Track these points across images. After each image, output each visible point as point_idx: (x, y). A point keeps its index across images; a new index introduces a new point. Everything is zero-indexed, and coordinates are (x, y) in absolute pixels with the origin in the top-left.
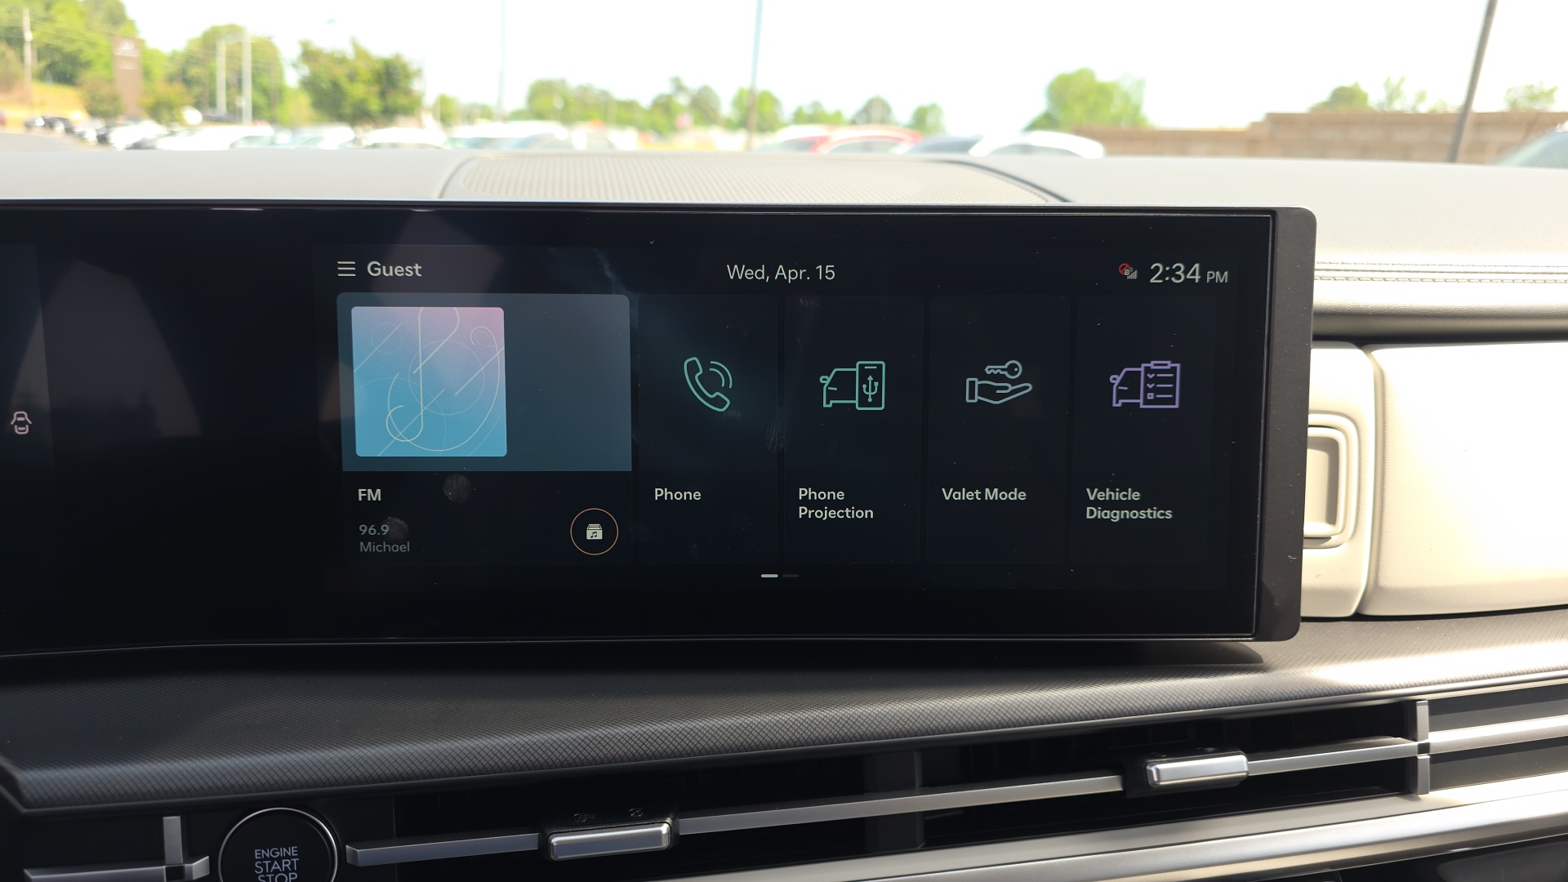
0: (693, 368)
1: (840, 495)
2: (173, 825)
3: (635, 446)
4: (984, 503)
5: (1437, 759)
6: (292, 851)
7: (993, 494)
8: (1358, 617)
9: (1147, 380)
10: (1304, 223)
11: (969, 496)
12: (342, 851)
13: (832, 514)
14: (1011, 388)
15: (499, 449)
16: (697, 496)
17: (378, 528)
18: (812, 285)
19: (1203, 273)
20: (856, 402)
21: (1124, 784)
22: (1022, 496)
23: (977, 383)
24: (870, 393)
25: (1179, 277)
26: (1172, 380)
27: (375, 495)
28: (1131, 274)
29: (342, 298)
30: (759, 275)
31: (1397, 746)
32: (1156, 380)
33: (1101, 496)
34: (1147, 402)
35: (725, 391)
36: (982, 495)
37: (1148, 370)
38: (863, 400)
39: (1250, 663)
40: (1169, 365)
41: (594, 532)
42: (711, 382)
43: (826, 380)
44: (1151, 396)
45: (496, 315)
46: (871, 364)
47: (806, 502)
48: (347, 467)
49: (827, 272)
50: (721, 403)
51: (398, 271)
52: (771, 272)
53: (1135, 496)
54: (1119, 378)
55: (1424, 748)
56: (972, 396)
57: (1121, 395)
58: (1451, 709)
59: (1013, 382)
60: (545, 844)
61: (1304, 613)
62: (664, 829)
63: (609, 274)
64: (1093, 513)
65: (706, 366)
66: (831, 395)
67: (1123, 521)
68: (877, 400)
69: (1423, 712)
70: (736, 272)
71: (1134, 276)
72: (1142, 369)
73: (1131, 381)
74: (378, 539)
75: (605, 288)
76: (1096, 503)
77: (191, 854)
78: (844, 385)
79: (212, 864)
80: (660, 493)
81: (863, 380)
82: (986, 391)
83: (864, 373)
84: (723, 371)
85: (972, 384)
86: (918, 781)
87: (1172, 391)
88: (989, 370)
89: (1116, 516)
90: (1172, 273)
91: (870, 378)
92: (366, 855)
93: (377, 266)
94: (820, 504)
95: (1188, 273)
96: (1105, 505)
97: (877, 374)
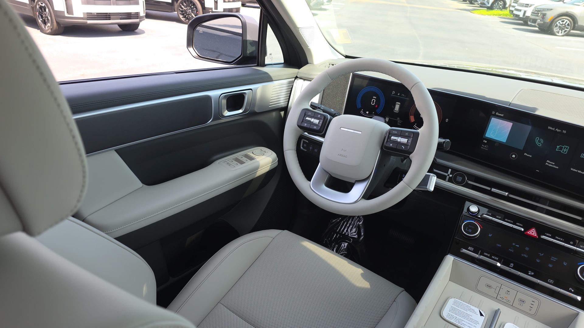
0: (537, 139)
1: (554, 163)
2: (450, 170)
3: (524, 147)
4: (577, 172)
6: (462, 178)
7: (580, 172)
11: (575, 171)
12: (467, 180)
13: (551, 166)
15: (505, 141)
16: (531, 156)
17: (484, 146)
18: (561, 133)
20: (562, 151)
27: (486, 142)
29: (491, 116)
30: (553, 129)
35: (541, 143)
36: (578, 171)
41: (514, 156)
42: (539, 141)
43: (558, 147)
45: (512, 124)
46: (566, 147)
47: (548, 163)
48: (483, 137)
49: (565, 132)
50: (540, 145)
51: (500, 115)
52: (555, 129)
60: (491, 189)
62: (507, 193)
63: (530, 123)
65: (540, 139)
66: (558, 149)
68: (565, 152)
70: (550, 128)
74: (484, 147)
75: (528, 124)
77: (450, 174)
78: (561, 148)
79: (452, 176)
80: (525, 154)
81: (564, 148)
83: (565, 148)
84: (542, 141)
85: (583, 155)
86: (547, 204)
92: (470, 182)
93: (497, 114)
94: (550, 164)
97: (567, 148)
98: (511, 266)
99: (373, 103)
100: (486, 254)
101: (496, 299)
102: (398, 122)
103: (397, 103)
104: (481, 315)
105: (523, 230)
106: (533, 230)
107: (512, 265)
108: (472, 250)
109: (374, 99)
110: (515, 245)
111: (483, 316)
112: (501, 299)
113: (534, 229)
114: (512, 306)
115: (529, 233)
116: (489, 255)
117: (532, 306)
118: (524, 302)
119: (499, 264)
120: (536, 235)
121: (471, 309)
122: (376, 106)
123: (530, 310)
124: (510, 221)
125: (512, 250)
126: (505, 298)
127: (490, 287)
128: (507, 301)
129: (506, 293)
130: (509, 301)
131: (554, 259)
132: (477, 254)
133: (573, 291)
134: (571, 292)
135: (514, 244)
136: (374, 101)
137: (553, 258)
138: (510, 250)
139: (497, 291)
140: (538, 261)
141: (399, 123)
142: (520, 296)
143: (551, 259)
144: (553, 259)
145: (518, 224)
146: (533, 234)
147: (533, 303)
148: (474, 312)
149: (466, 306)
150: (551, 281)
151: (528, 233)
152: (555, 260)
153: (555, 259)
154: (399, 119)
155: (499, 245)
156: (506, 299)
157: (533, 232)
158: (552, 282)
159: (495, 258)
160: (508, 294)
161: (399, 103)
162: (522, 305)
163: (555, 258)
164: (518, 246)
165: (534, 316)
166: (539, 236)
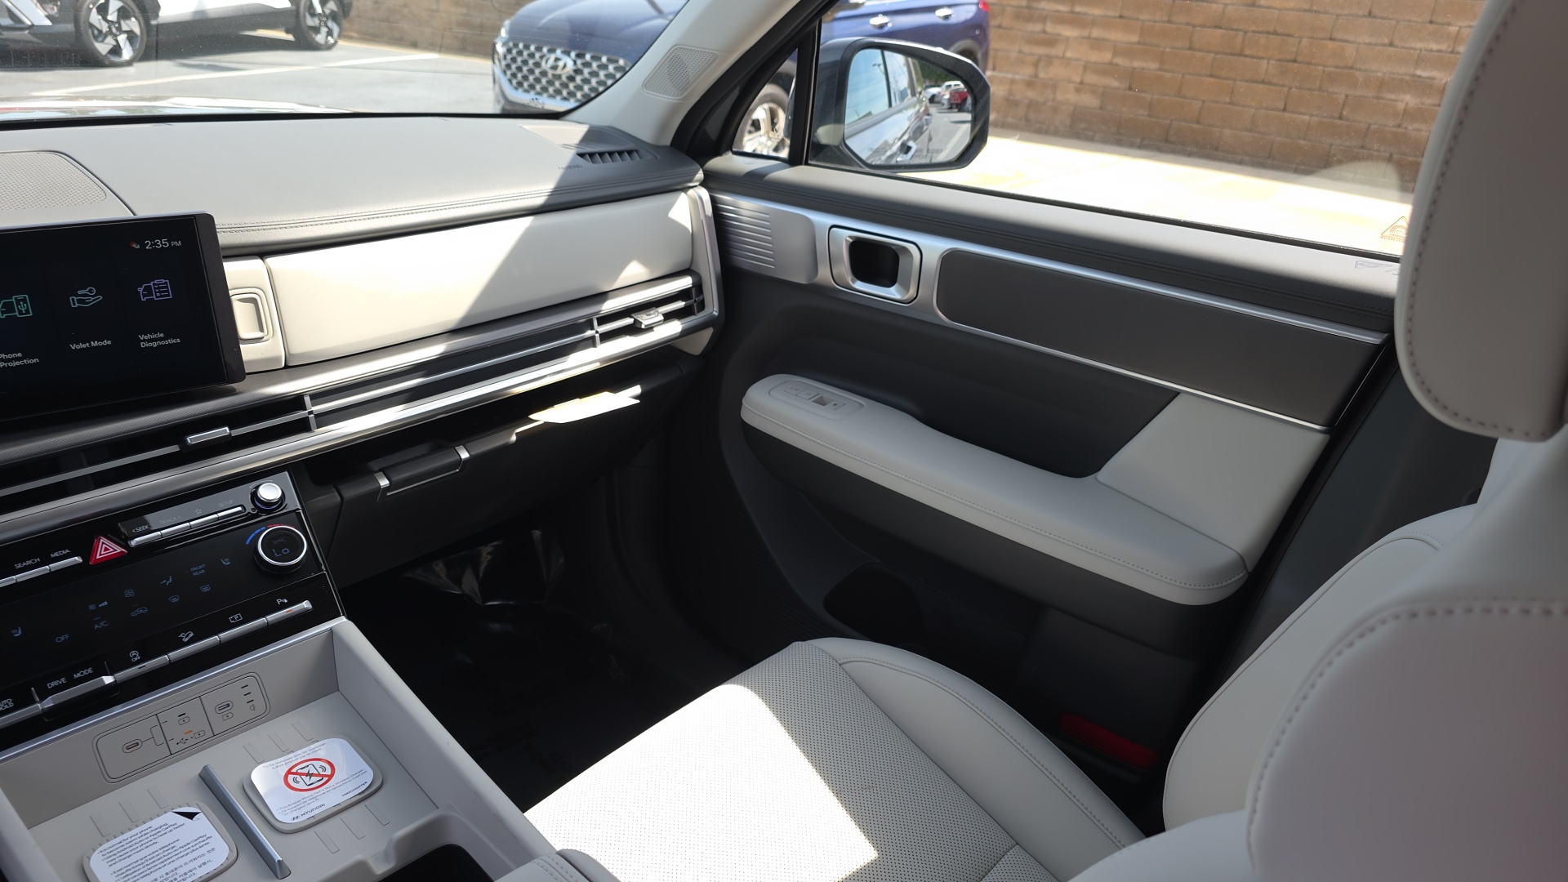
1: (20, 355)
4: (92, 348)
5: (317, 416)
7: (95, 344)
9: (155, 288)
10: (208, 220)
11: (84, 346)
13: (17, 363)
14: (92, 299)
19: (169, 243)
20: (17, 314)
21: (180, 448)
22: (109, 342)
23: (75, 298)
24: (23, 309)
25: (159, 245)
26: (167, 287)
28: (136, 246)
31: (301, 414)
32: (159, 288)
33: (146, 338)
34: (157, 297)
36: (90, 345)
37: (154, 284)
38: (20, 312)
39: (232, 392)
40: (164, 281)
44: (158, 294)
46: (20, 297)
53: (162, 335)
54: (142, 289)
55: (311, 413)
56: (74, 304)
57: (144, 296)
58: (319, 395)
59: (93, 296)
61: (247, 372)
64: (143, 345)
67: (159, 346)
68: (27, 312)
69: (307, 399)
71: (138, 247)
72: (151, 284)
73: (148, 289)
76: (144, 340)
78: (9, 306)
81: (18, 304)
82: (80, 301)
83: (18, 302)
85: (73, 299)
86: (84, 463)
87: (168, 291)
88: (80, 292)
89: (155, 345)
90: (155, 244)
91: (21, 303)
94: (9, 360)
95: (162, 243)
96: (149, 341)
97: (24, 300)
98: (136, 659)
100: (54, 684)
101: (172, 756)
104: (191, 816)
105: (78, 559)
106: (103, 543)
107: (135, 656)
108: (11, 705)
110: (97, 606)
111: (197, 813)
112: (182, 746)
113: (102, 541)
114: (216, 737)
115: (100, 555)
116: (63, 680)
117: (249, 698)
118: (228, 705)
119: (108, 680)
120: (119, 551)
121: (158, 830)
123: (252, 708)
124: (29, 562)
125: (102, 623)
126: (188, 736)
127: (138, 744)
128: (197, 736)
129: (181, 722)
130: (202, 733)
131: (200, 570)
132: (34, 702)
133: (286, 601)
134: (283, 606)
135: (92, 607)
137: (195, 569)
138: (96, 626)
139: (160, 739)
140: (175, 600)
142: (212, 700)
143: (194, 574)
144: (198, 571)
145: (56, 554)
146: (111, 552)
147: (246, 690)
148: (172, 828)
149: (139, 835)
150: (236, 617)
151: (98, 557)
152: (203, 571)
153: (202, 569)
155: (63, 638)
156: (191, 734)
157: (106, 548)
158: (239, 618)
159: (82, 674)
160: (186, 720)
162: (230, 715)
163: (200, 567)
164: (106, 603)
165: (270, 712)
166: (127, 547)
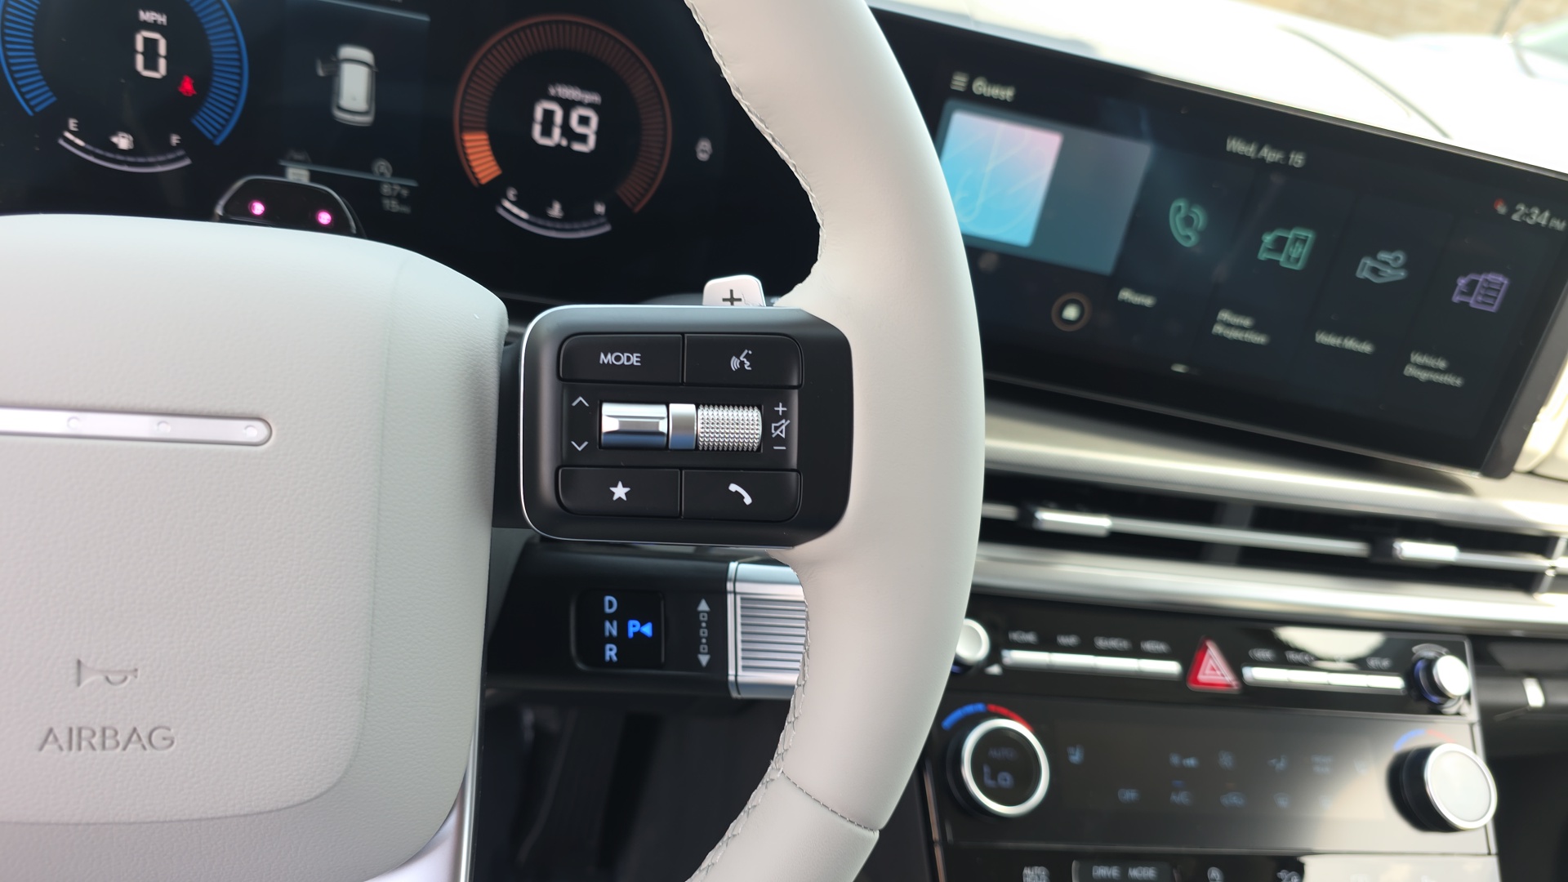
0: (1179, 210)
1: (1248, 323)
3: (1119, 258)
4: (1341, 349)
5: (1558, 573)
7: (1350, 344)
8: (1531, 473)
11: (1334, 341)
13: (1237, 335)
15: (1027, 242)
16: (1148, 301)
18: (1283, 167)
19: (1549, 220)
20: (1282, 258)
21: (1372, 552)
22: (1369, 349)
25: (1532, 219)
28: (1501, 209)
29: (950, 104)
30: (1249, 150)
31: (1538, 562)
33: (1419, 360)
35: (1195, 232)
36: (1342, 343)
38: (1289, 257)
41: (1071, 313)
42: (1188, 221)
43: (1269, 238)
45: (1056, 139)
46: (1303, 233)
47: (1222, 322)
49: (1296, 161)
50: (1188, 240)
51: (997, 94)
52: (1257, 150)
53: (1443, 365)
55: (1554, 567)
57: (1463, 293)
60: (1031, 516)
61: (1519, 465)
63: (1144, 127)
64: (1410, 371)
65: (1189, 209)
66: (1267, 250)
67: (1430, 383)
68: (1297, 260)
70: (1235, 145)
71: (1504, 210)
73: (1472, 285)
75: (1138, 135)
76: (1415, 364)
78: (1280, 245)
80: (1126, 295)
81: (1294, 244)
82: (1375, 271)
83: (1296, 239)
84: (1200, 216)
88: (1383, 256)
89: (1423, 376)
90: (1529, 215)
93: (980, 87)
94: (1232, 326)
95: (1538, 217)
96: (1423, 367)
97: (1304, 243)
99: (151, 64)
100: (1102, 870)
102: (386, 189)
103: (347, 51)
105: (1175, 668)
106: (1212, 656)
109: (153, 27)
110: (1182, 761)
113: (1210, 651)
115: (1205, 676)
116: (1115, 870)
120: (1228, 679)
122: (187, 86)
125: (1182, 795)
135: (1175, 760)
136: (150, 45)
138: (1175, 797)
140: (1282, 804)
141: (389, 197)
145: (1152, 644)
146: (1220, 676)
151: (1200, 677)
154: (382, 167)
155: (1129, 796)
157: (1214, 667)
159: (1140, 872)
161: (365, 55)
164: (1194, 762)
166: (1239, 675)
